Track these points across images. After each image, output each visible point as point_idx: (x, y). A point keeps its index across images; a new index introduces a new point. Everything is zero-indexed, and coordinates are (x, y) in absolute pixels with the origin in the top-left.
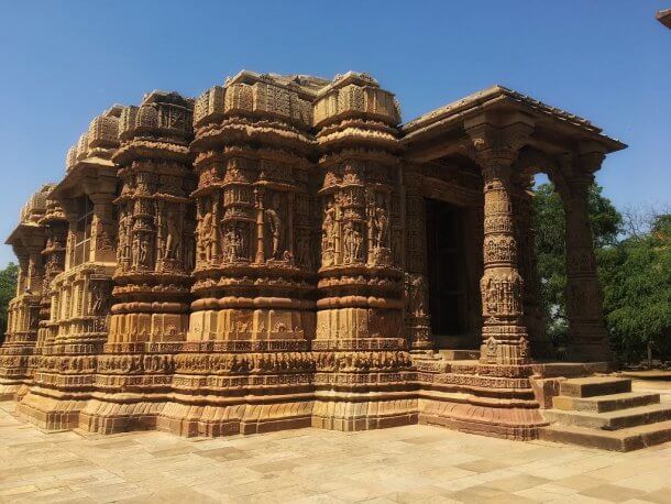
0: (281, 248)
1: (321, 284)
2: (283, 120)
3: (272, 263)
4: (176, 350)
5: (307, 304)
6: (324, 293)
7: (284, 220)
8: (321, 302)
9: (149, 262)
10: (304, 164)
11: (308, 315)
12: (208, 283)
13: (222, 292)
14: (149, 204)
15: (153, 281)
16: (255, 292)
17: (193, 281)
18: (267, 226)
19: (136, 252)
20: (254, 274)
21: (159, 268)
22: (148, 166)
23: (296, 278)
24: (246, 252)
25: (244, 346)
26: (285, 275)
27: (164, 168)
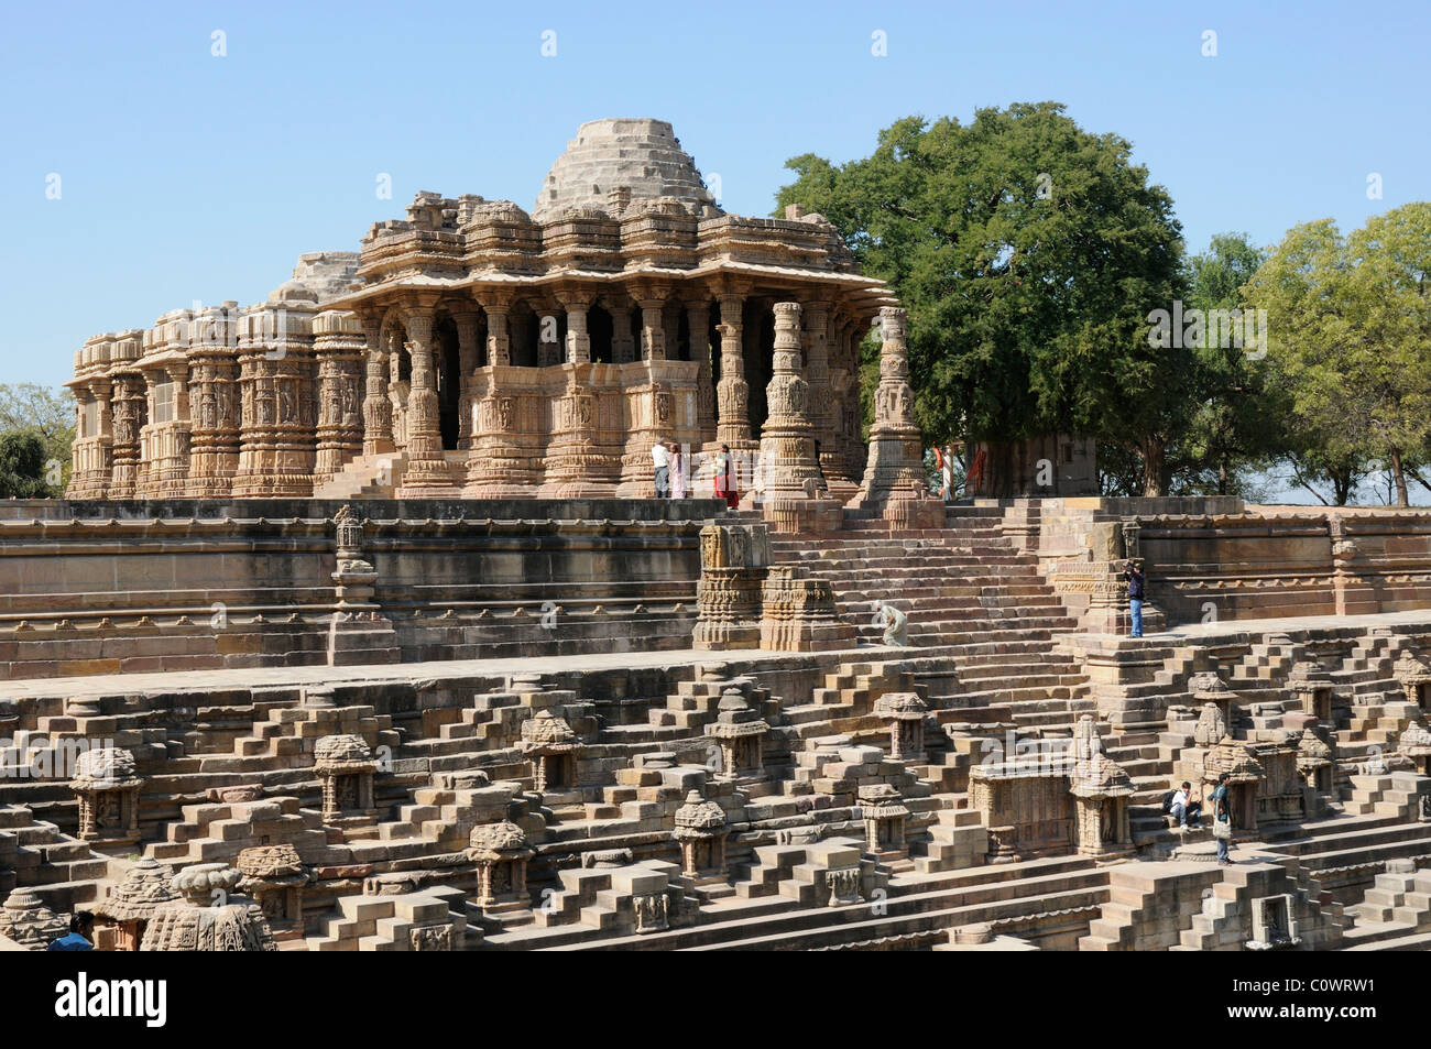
0: (292, 415)
1: (318, 435)
2: (292, 335)
3: (286, 424)
4: (233, 475)
5: (309, 447)
6: (319, 441)
7: (293, 397)
8: (318, 446)
9: (214, 423)
10: (306, 359)
11: (309, 454)
12: (249, 436)
13: (257, 441)
14: (212, 385)
15: (216, 434)
16: (277, 441)
17: (241, 433)
18: (283, 400)
19: (205, 415)
20: (276, 431)
21: (220, 423)
22: (210, 361)
23: (302, 432)
24: (270, 418)
25: (270, 472)
26: (294, 431)
27: (219, 362)
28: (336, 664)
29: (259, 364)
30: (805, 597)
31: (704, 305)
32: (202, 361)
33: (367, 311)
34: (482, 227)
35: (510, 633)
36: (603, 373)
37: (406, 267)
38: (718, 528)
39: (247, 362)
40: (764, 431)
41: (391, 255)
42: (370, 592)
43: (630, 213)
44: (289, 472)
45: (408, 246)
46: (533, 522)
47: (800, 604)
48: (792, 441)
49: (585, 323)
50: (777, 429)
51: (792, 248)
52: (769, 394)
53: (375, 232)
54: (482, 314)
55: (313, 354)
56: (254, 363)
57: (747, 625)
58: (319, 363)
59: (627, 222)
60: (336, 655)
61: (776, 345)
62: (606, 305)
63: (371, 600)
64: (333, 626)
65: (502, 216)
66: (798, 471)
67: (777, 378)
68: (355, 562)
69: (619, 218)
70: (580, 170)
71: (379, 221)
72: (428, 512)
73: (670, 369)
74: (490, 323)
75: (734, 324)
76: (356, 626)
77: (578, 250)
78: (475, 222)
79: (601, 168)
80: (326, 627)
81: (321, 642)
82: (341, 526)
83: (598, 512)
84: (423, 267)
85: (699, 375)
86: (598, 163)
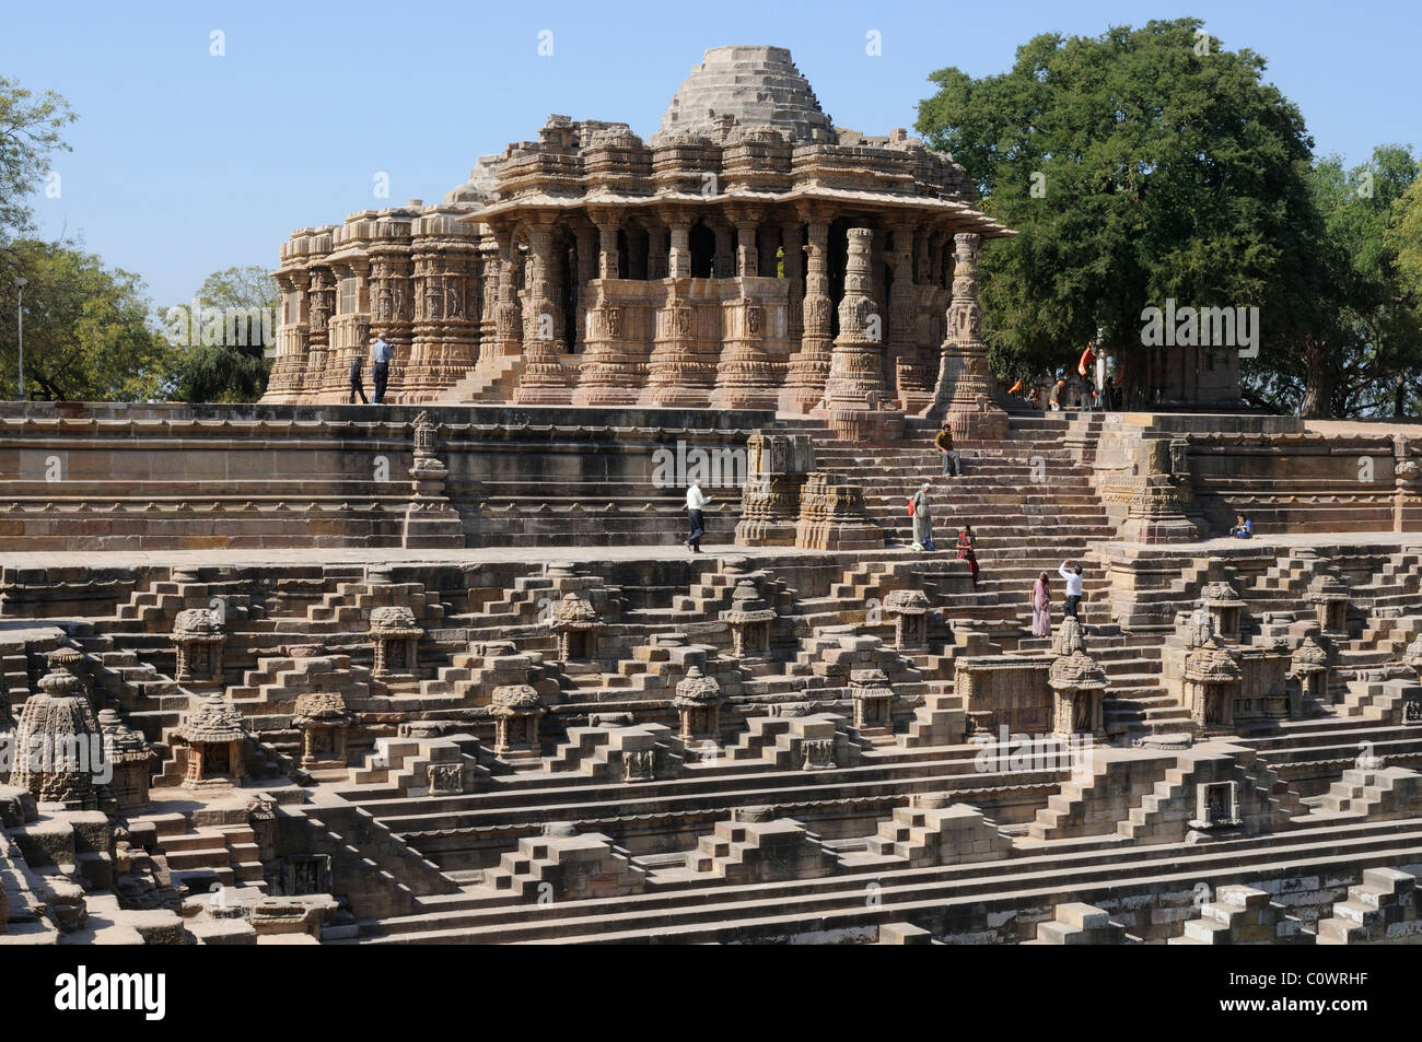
0: (458, 310)
1: (482, 329)
2: (459, 236)
3: (452, 319)
4: (406, 365)
5: (473, 340)
6: (483, 335)
7: (459, 294)
8: (482, 340)
9: (389, 316)
10: (473, 258)
11: (474, 347)
12: (419, 329)
13: (427, 334)
14: (389, 282)
15: (391, 326)
16: (444, 334)
17: (414, 325)
18: (450, 296)
19: (381, 309)
20: (443, 325)
21: (395, 316)
22: (387, 259)
23: (467, 326)
24: (438, 313)
25: (437, 363)
26: (459, 325)
27: (396, 260)
28: (408, 547)
29: (430, 263)
30: (836, 501)
31: (797, 226)
32: (380, 258)
33: (499, 225)
34: (598, 151)
35: (566, 525)
36: (703, 288)
37: (530, 186)
38: (762, 437)
39: (419, 261)
40: (835, 346)
41: (519, 175)
42: (442, 486)
43: (731, 141)
44: (454, 363)
45: (532, 167)
46: (592, 428)
47: (831, 507)
48: (858, 357)
49: (686, 241)
50: (845, 345)
51: (878, 174)
52: (841, 312)
53: (509, 152)
54: (596, 233)
55: (479, 253)
56: (425, 261)
57: (783, 525)
58: (484, 262)
59: (728, 148)
60: (408, 539)
61: (848, 268)
62: (708, 223)
63: (442, 493)
64: (408, 515)
65: (615, 142)
66: (861, 384)
67: (847, 298)
68: (429, 460)
69: (722, 144)
70: (699, 95)
71: (514, 142)
72: (497, 418)
73: (762, 285)
74: (602, 240)
75: (819, 245)
76: (428, 516)
77: (680, 174)
78: (592, 147)
79: (717, 93)
80: (403, 515)
81: (397, 528)
82: (418, 430)
83: (652, 420)
84: (545, 187)
85: (790, 290)
86: (716, 89)
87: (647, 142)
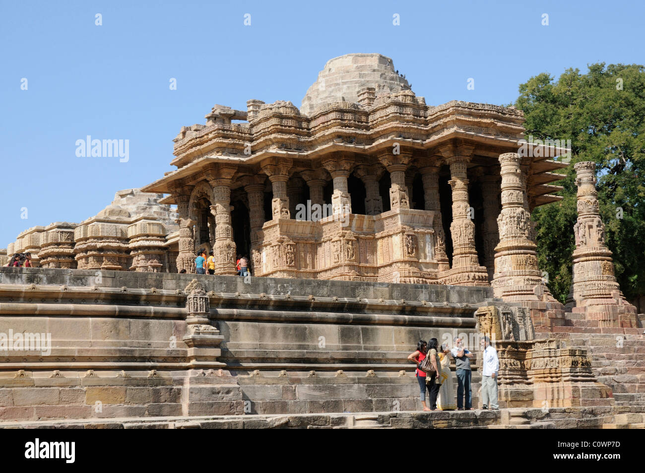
2: (113, 238)
10: (124, 255)
22: (55, 259)
28: (190, 414)
29: (91, 259)
30: (570, 362)
31: (435, 170)
32: (50, 259)
33: (179, 190)
34: (267, 119)
36: (362, 221)
37: (211, 151)
38: (492, 308)
39: (81, 258)
40: (496, 252)
41: (198, 145)
42: (217, 352)
43: (376, 104)
45: (211, 136)
46: (346, 299)
47: (566, 368)
48: (523, 257)
49: (346, 186)
50: (509, 249)
51: (499, 124)
52: (500, 223)
53: (184, 133)
54: (267, 183)
55: (128, 251)
56: (87, 258)
57: (522, 387)
58: (132, 258)
59: (374, 111)
60: (191, 406)
61: (502, 186)
62: (361, 173)
63: (218, 359)
64: (187, 380)
65: (282, 110)
66: (528, 280)
67: (505, 211)
68: (204, 326)
69: (367, 109)
70: (330, 89)
71: (188, 126)
72: (261, 288)
73: (413, 216)
74: (275, 189)
75: (462, 179)
76: (207, 381)
77: (340, 130)
78: (261, 115)
79: (345, 86)
80: (181, 382)
81: (176, 396)
82: (192, 295)
83: (395, 294)
86: (344, 83)
87: (305, 112)
